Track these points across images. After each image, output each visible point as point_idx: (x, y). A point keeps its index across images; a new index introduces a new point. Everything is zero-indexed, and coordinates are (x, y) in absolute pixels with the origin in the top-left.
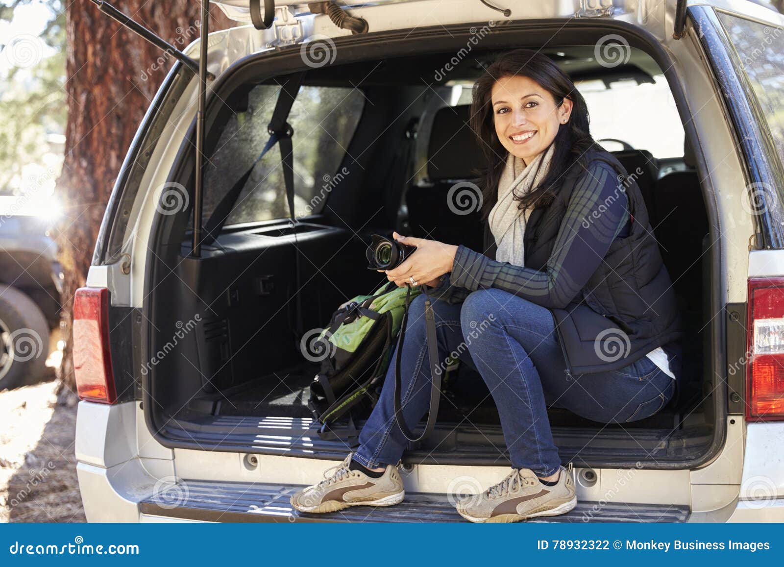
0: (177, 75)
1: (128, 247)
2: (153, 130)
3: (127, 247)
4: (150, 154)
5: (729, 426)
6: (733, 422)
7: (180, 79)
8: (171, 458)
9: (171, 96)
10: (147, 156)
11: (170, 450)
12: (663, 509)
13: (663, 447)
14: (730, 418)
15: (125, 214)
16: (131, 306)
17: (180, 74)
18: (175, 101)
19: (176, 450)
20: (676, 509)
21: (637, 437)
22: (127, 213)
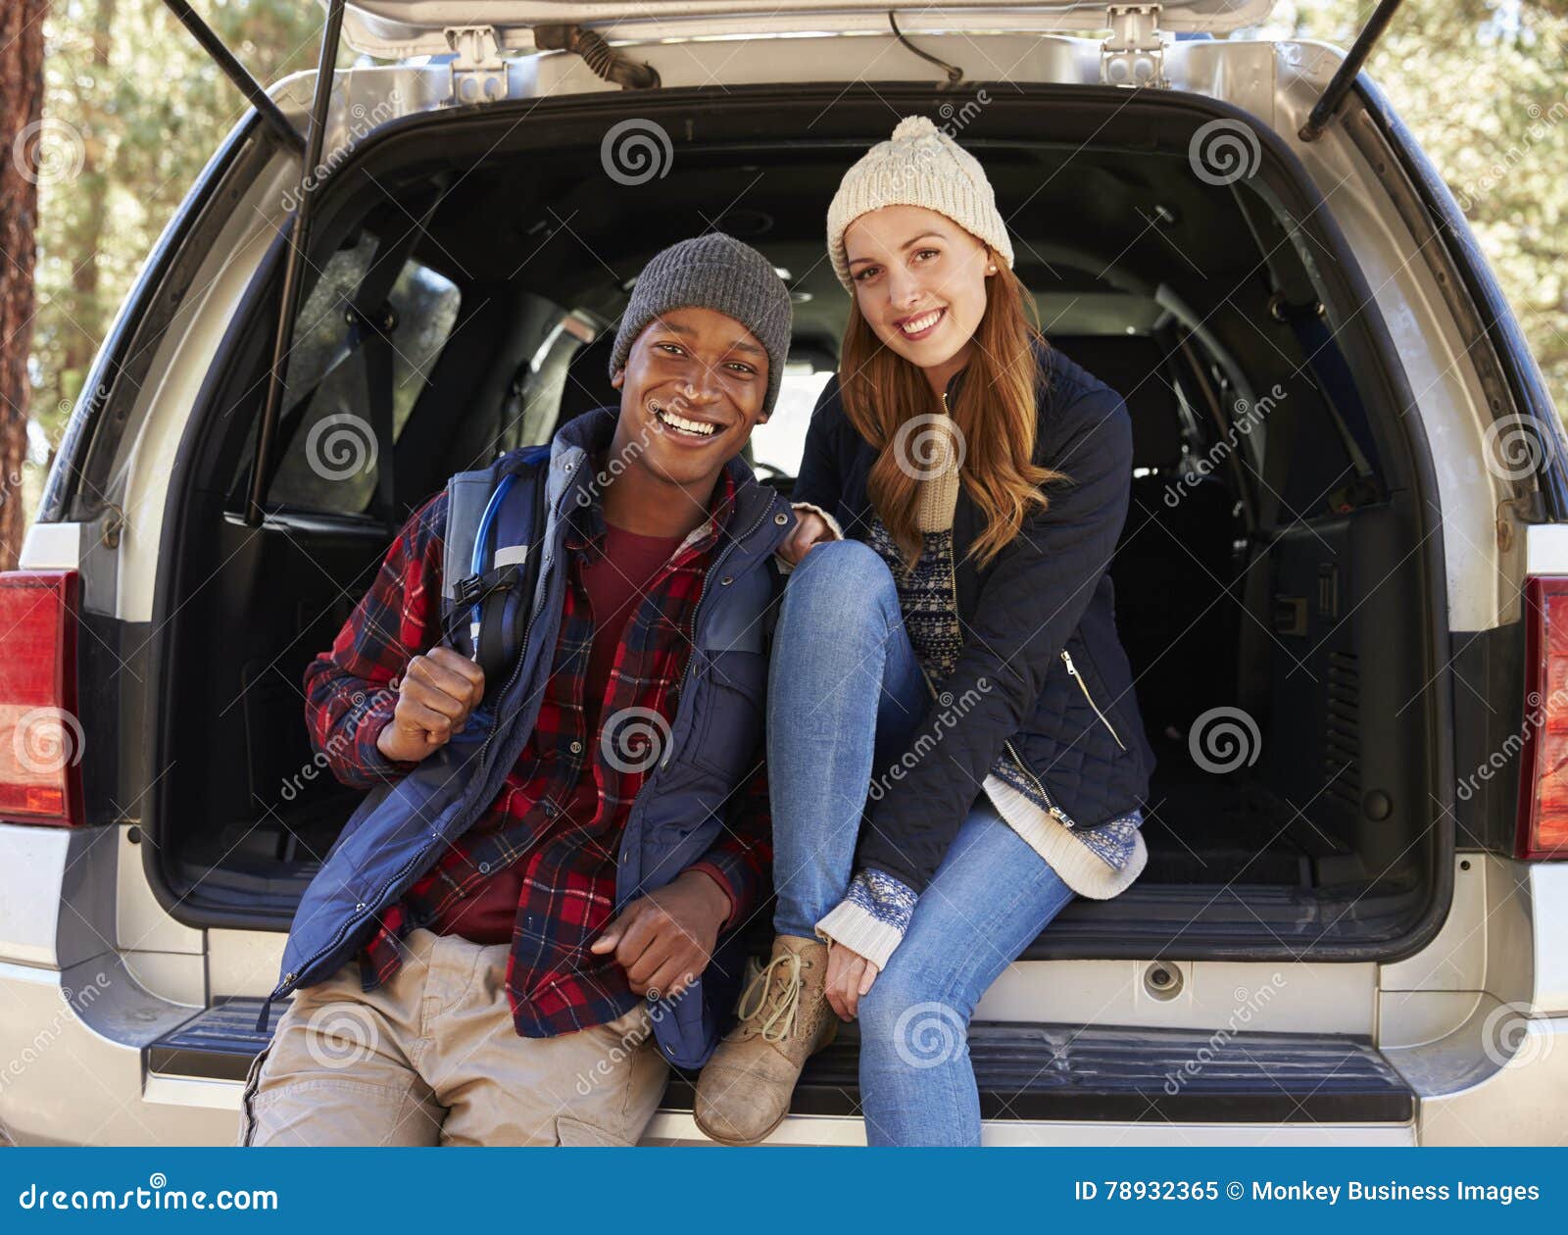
0: (249, 141)
1: (118, 491)
2: (192, 247)
3: (114, 491)
4: (178, 298)
5: (1459, 874)
6: (1465, 865)
7: (254, 150)
8: (200, 950)
9: (232, 181)
10: (173, 300)
11: (199, 933)
12: (1318, 1042)
13: (1309, 920)
14: (1460, 858)
15: (120, 418)
16: (118, 617)
17: (254, 139)
18: (237, 195)
19: (212, 932)
20: (1349, 1043)
21: (1251, 900)
22: (123, 416)
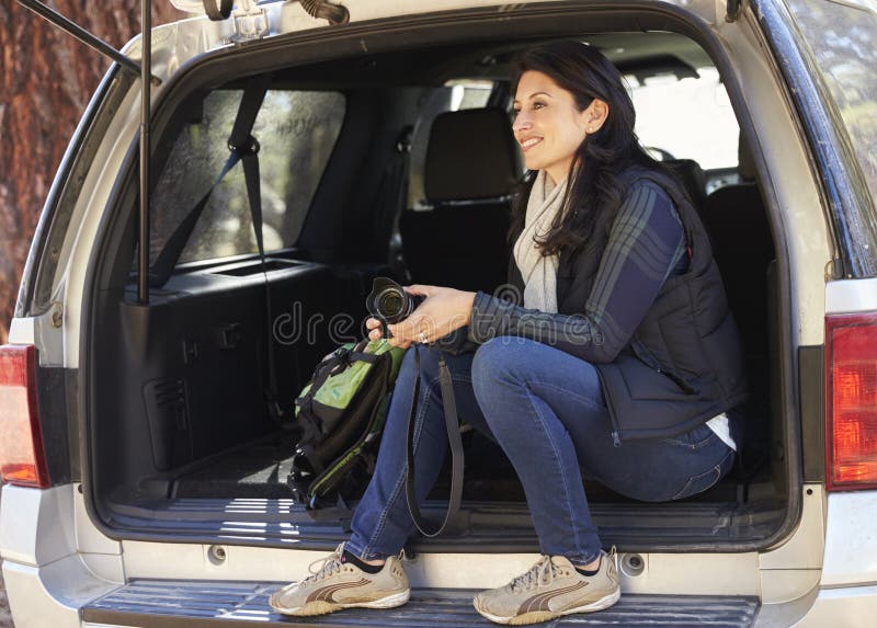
0: (115, 80)
1: (59, 293)
2: (87, 148)
3: (57, 294)
4: (83, 178)
5: (806, 498)
6: (810, 492)
7: (118, 84)
8: (119, 552)
9: (107, 106)
10: (79, 180)
11: (117, 543)
13: (724, 525)
14: (806, 488)
15: (55, 253)
16: (65, 366)
17: (118, 79)
18: (112, 113)
19: (124, 542)
20: (743, 601)
21: (692, 513)
22: (57, 251)
